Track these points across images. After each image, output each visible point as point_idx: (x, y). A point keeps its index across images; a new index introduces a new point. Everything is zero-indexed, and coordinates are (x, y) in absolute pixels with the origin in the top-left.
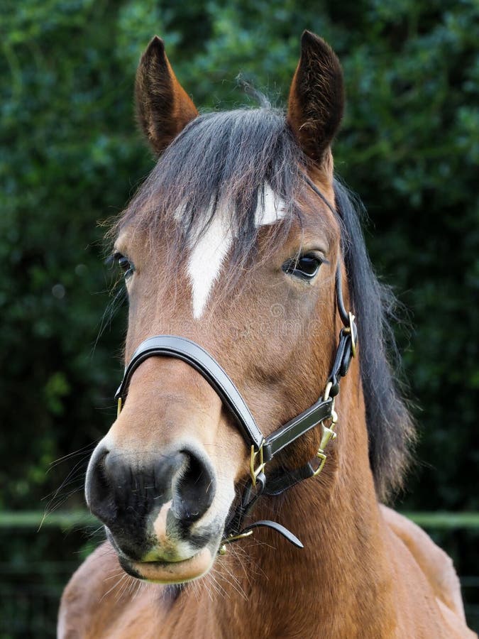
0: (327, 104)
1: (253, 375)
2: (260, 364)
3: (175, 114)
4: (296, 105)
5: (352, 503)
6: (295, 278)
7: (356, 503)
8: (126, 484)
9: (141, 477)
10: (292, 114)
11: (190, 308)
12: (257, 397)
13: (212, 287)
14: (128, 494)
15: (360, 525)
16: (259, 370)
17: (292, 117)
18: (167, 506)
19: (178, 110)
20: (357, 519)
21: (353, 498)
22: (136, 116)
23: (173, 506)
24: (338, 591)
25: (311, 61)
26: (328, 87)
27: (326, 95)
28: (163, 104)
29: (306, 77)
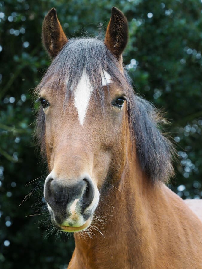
0: (122, 36)
1: (103, 147)
2: (105, 143)
3: (61, 40)
4: (109, 37)
5: (126, 198)
6: (116, 107)
7: (127, 198)
8: (59, 192)
9: (67, 189)
10: (107, 40)
11: (78, 121)
12: (104, 156)
13: (86, 112)
14: (60, 196)
15: (129, 207)
16: (105, 145)
17: (107, 42)
18: (77, 201)
19: (61, 38)
20: (128, 205)
21: (126, 196)
22: (43, 41)
23: (79, 201)
24: (118, 233)
25: (116, 19)
26: (122, 29)
27: (122, 33)
28: (56, 36)
29: (113, 26)
